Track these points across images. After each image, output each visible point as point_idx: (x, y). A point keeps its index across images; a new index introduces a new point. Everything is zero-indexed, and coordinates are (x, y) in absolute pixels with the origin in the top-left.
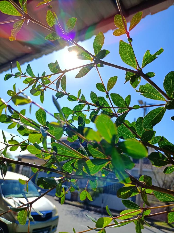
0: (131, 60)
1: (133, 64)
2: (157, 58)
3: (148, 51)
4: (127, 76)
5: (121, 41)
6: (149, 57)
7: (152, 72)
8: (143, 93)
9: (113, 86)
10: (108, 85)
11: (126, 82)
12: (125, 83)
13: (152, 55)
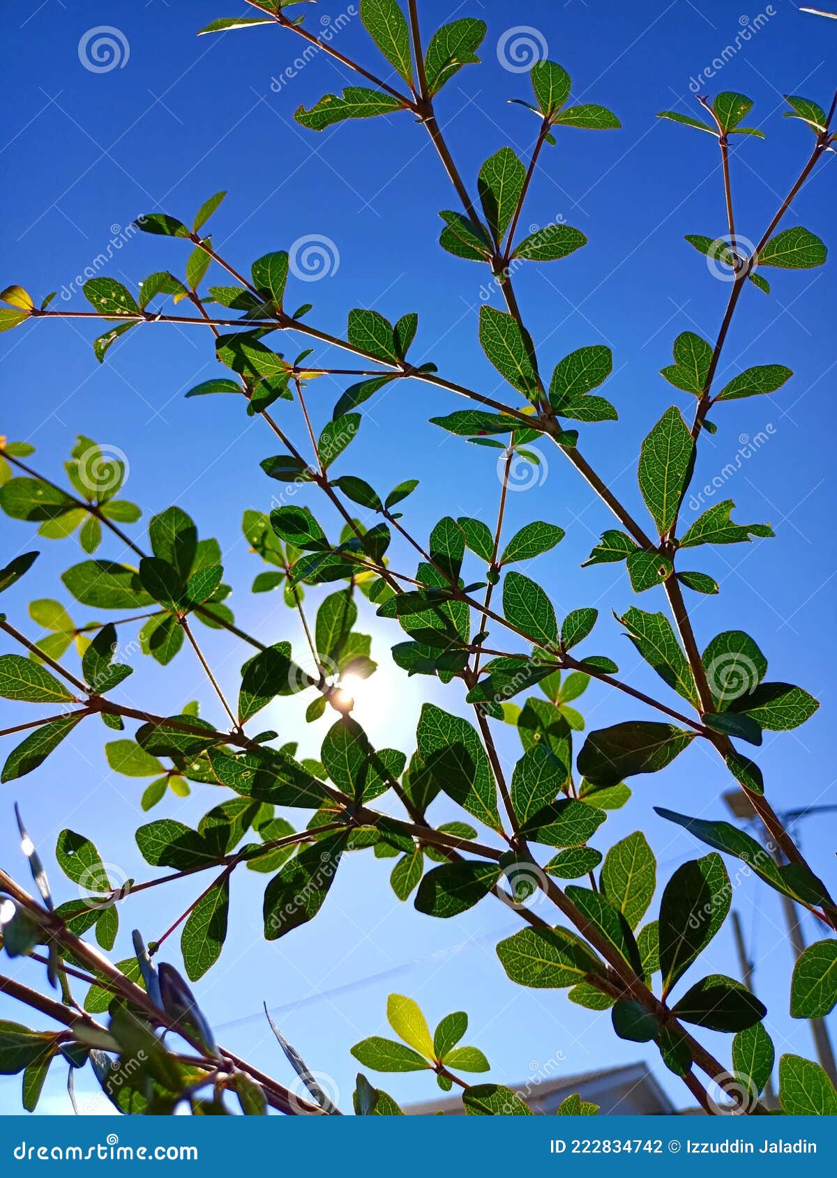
0: (665, 495)
1: (664, 511)
2: (748, 540)
3: (729, 504)
4: (605, 546)
5: (673, 413)
6: (720, 527)
7: (712, 580)
8: (634, 636)
9: (535, 555)
10: (515, 541)
11: (587, 565)
12: (583, 566)
13: (734, 525)
